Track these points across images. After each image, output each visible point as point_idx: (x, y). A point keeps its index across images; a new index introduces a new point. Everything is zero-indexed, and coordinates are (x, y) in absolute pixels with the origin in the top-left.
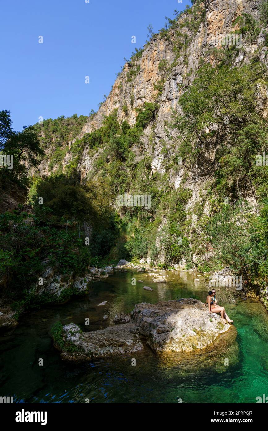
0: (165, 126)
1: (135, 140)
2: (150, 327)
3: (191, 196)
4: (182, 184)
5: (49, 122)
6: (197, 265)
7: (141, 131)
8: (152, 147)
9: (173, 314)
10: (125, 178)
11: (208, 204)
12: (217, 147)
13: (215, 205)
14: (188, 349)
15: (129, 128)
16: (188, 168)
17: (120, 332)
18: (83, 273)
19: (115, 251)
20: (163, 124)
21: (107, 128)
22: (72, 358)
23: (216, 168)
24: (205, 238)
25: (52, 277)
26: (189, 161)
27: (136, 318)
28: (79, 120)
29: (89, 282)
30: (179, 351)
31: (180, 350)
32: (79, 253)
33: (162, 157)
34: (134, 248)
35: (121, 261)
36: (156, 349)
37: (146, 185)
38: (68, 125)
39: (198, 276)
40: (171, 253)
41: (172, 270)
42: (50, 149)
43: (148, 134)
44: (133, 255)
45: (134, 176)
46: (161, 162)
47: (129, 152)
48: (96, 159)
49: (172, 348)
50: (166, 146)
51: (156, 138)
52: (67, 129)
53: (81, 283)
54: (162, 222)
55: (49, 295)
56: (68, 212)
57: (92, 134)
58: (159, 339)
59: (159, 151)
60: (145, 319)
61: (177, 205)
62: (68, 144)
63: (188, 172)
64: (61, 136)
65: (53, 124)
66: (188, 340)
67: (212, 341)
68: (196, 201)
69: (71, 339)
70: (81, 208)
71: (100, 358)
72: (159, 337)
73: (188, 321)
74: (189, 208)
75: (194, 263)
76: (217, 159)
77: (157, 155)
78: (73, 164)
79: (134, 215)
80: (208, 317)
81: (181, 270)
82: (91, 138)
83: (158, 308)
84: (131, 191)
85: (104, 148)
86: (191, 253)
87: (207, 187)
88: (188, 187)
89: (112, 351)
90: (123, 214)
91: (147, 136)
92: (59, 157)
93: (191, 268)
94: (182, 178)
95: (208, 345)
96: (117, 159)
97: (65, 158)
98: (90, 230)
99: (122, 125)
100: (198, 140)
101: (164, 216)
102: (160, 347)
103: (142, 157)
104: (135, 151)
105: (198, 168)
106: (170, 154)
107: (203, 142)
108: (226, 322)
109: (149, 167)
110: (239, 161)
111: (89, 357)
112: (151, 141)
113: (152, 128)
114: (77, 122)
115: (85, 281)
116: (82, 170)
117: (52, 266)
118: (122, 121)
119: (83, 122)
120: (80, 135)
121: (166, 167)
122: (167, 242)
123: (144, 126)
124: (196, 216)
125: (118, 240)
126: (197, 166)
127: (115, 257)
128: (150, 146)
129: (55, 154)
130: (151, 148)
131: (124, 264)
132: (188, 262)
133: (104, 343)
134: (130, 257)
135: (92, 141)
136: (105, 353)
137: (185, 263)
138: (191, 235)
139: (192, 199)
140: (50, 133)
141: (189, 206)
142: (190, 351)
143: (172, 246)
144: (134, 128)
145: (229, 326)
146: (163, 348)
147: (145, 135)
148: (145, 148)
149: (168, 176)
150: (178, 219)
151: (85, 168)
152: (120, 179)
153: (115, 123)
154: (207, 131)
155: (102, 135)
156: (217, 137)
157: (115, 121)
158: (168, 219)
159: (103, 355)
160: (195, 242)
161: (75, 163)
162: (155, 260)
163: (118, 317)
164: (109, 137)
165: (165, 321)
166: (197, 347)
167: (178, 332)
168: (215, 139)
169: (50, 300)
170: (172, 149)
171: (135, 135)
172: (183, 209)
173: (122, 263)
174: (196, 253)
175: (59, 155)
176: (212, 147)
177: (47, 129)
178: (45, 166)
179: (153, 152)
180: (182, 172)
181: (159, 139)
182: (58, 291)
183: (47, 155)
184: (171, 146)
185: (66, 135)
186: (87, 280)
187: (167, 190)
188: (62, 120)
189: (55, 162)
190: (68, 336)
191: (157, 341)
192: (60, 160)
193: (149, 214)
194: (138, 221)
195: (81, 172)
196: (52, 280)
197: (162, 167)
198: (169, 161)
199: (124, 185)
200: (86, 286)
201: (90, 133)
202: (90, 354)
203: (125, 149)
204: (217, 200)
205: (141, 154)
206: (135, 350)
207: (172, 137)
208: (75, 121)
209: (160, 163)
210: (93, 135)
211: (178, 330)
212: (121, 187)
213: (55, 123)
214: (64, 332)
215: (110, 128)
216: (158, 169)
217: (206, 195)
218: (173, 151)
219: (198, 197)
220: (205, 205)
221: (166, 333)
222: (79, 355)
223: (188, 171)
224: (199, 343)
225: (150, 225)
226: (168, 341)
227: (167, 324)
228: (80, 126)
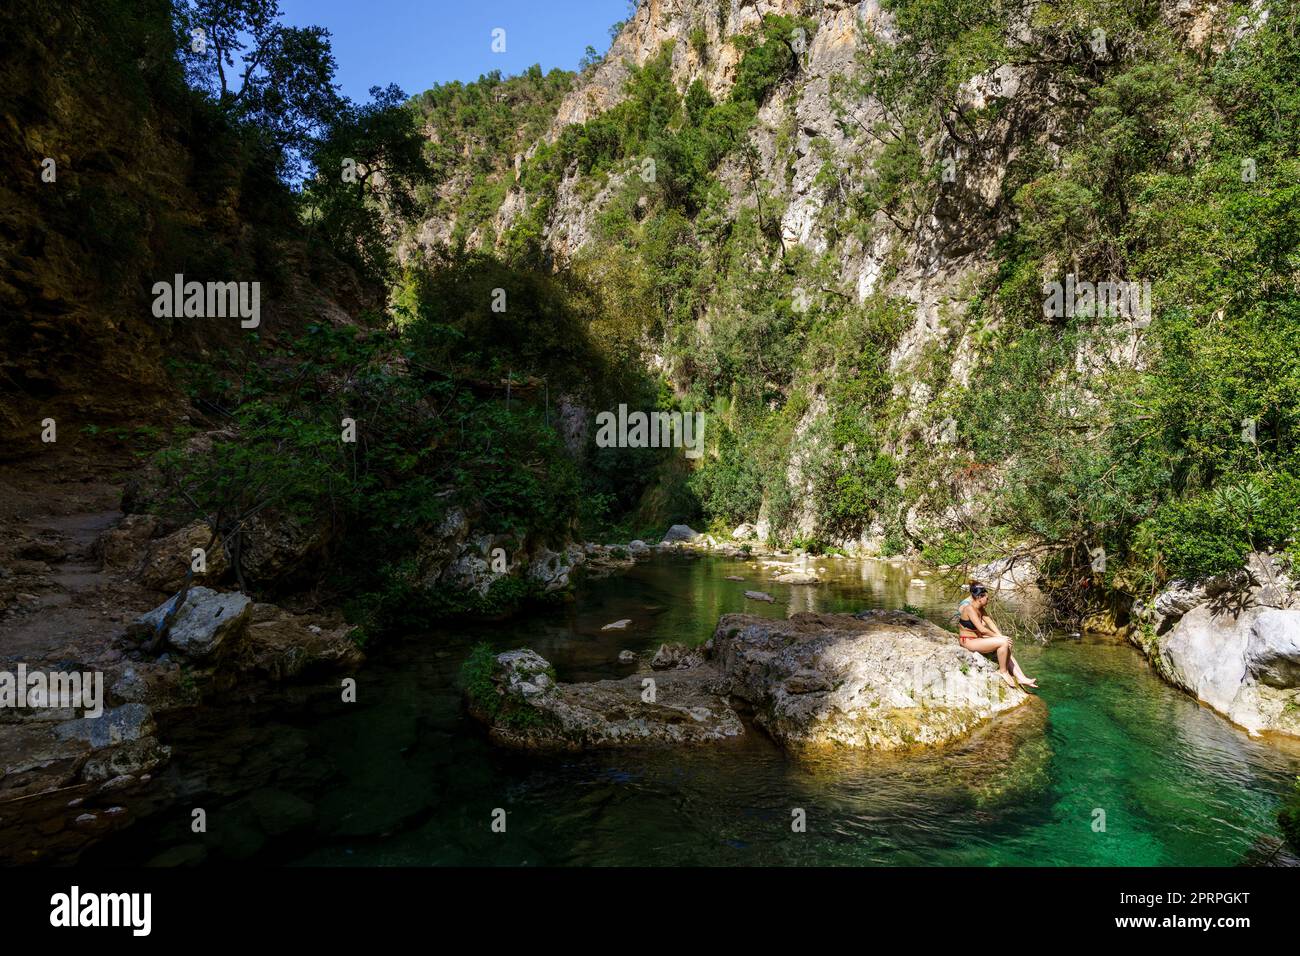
0: (832, 91)
1: (730, 141)
2: (767, 676)
3: (910, 323)
4: (882, 285)
5: (452, 94)
6: (918, 545)
7: (751, 114)
8: (785, 165)
9: (843, 640)
10: (693, 270)
11: (966, 347)
12: (1011, 157)
13: (991, 348)
14: (886, 742)
15: (712, 104)
16: (906, 232)
17: (671, 688)
18: (558, 539)
19: (656, 499)
20: (827, 88)
21: (638, 107)
22: (525, 743)
23: (1001, 229)
24: (952, 457)
25: (465, 540)
26: (908, 207)
27: (721, 651)
28: (548, 86)
29: (577, 565)
30: (858, 745)
31: (861, 744)
32: (547, 476)
33: (817, 195)
34: (717, 490)
35: (676, 527)
36: (785, 735)
37: (761, 290)
38: (513, 101)
39: (922, 573)
40: (835, 505)
41: (836, 555)
42: (455, 180)
43: (773, 124)
44: (715, 513)
45: (723, 263)
46: (815, 215)
47: (708, 184)
48: (601, 208)
49: (834, 736)
50: (833, 161)
51: (801, 135)
52: (508, 115)
53: (552, 565)
54: (812, 407)
55: (455, 591)
56: (511, 356)
57: (588, 126)
58: (796, 707)
59: (809, 178)
60: (750, 654)
61: (862, 351)
62: (511, 163)
63: (903, 244)
64: (491, 139)
65: (465, 98)
66: (888, 718)
67: (967, 726)
68: (927, 339)
69: (520, 688)
70: (552, 342)
71: (607, 749)
72: (793, 703)
73: (889, 665)
74: (904, 362)
75: (911, 538)
76: (1007, 195)
77: (802, 193)
78: (528, 227)
79: (720, 388)
80: (956, 660)
81: (867, 557)
82: (586, 140)
83: (794, 626)
84: (713, 312)
85: (628, 173)
86: (901, 506)
87: (967, 293)
88: (902, 293)
89: (645, 733)
90: (683, 386)
91: (771, 131)
92: (485, 206)
93: (900, 551)
94: (883, 264)
95: (952, 735)
96: (668, 208)
97: (502, 208)
98: (579, 435)
99: (686, 95)
100: (946, 133)
101: (819, 389)
102: (796, 729)
103: (751, 201)
104: (728, 182)
105: (938, 229)
106: (847, 190)
107: (959, 141)
108: (1013, 684)
109: (774, 232)
110: (1085, 195)
111: (577, 742)
112: (784, 145)
113: (786, 102)
114: (540, 92)
115: (564, 562)
116: (557, 245)
117: (464, 507)
118: (687, 83)
119: (561, 92)
120: (549, 132)
121: (831, 231)
122: (825, 468)
123: (762, 97)
124: (923, 386)
125: (667, 465)
126: (935, 222)
127: (657, 517)
128: (778, 162)
129: (471, 197)
130: (783, 171)
131: (685, 538)
132: (890, 532)
133: (621, 711)
134: (705, 519)
135: (587, 150)
136: (623, 734)
137: (880, 537)
138: (905, 449)
139: (912, 332)
140: (455, 129)
141: (904, 354)
142: (892, 745)
143: (840, 481)
144: (729, 103)
145: (1022, 696)
146: (807, 735)
147: (762, 127)
148: (762, 172)
149: (835, 260)
150: (863, 397)
151: (565, 238)
152: (677, 274)
153: (665, 90)
154: (980, 103)
155: (622, 129)
156: (1013, 123)
157: (666, 84)
158: (830, 398)
159: (618, 740)
160: (916, 469)
161: (534, 224)
162: (782, 526)
163: (666, 656)
164: (644, 135)
165: (816, 659)
166: (917, 739)
167: (855, 693)
168: (1004, 127)
169: (459, 608)
170: (854, 172)
171: (729, 129)
172: (880, 366)
173: (679, 535)
174: (918, 505)
175: (483, 199)
176: (993, 159)
177: (446, 115)
178: (440, 235)
179: (790, 184)
180: (883, 245)
181: (811, 139)
182: (481, 580)
183: (447, 199)
184: (851, 160)
185: (504, 135)
186: (571, 561)
187: (831, 306)
188: (493, 85)
189: (472, 221)
190: (513, 680)
191: (789, 713)
192: (487, 217)
193: (769, 384)
194: (732, 408)
195: (552, 251)
196: (464, 547)
197: (815, 232)
198: (841, 212)
199: (690, 292)
200: (565, 576)
201: (583, 123)
202: (578, 733)
203: (695, 174)
204: (998, 332)
205: (750, 188)
206: (718, 735)
207: (856, 127)
208: (534, 86)
209: (812, 218)
210: (592, 129)
211: (858, 687)
212: (681, 300)
213: (472, 96)
214: (500, 669)
215: (649, 105)
216: (802, 240)
217: (962, 318)
218: (857, 179)
219: (935, 325)
220: (958, 350)
221: (818, 694)
222: (544, 736)
223: (905, 241)
224: (924, 728)
225: (771, 418)
226: (823, 716)
227: (822, 667)
228: (551, 104)
